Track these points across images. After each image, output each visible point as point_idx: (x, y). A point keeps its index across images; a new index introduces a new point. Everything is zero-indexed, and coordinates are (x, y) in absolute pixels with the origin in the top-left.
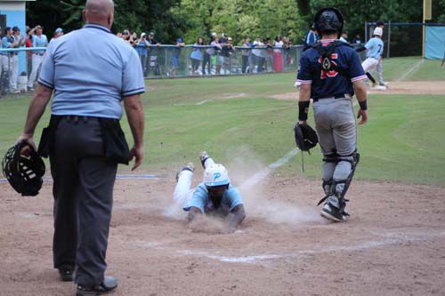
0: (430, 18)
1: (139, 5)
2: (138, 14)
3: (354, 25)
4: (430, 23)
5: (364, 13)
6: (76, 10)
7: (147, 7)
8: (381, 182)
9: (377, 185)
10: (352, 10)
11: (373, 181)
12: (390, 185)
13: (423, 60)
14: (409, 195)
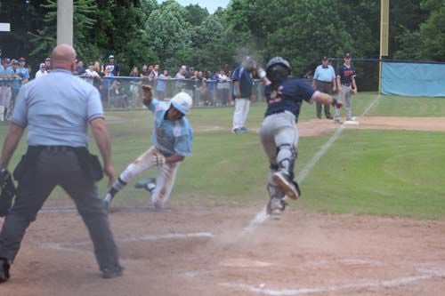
0: (387, 55)
1: (101, 38)
2: (100, 45)
3: (310, 60)
4: (386, 59)
5: (320, 49)
6: (42, 41)
7: (108, 39)
8: (392, 217)
9: (390, 220)
10: (307, 45)
11: (384, 215)
12: (402, 220)
13: (379, 96)
14: (425, 230)
